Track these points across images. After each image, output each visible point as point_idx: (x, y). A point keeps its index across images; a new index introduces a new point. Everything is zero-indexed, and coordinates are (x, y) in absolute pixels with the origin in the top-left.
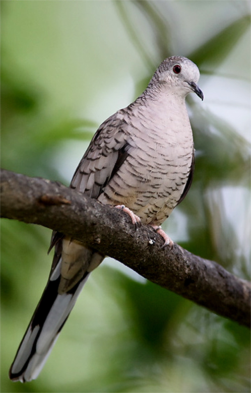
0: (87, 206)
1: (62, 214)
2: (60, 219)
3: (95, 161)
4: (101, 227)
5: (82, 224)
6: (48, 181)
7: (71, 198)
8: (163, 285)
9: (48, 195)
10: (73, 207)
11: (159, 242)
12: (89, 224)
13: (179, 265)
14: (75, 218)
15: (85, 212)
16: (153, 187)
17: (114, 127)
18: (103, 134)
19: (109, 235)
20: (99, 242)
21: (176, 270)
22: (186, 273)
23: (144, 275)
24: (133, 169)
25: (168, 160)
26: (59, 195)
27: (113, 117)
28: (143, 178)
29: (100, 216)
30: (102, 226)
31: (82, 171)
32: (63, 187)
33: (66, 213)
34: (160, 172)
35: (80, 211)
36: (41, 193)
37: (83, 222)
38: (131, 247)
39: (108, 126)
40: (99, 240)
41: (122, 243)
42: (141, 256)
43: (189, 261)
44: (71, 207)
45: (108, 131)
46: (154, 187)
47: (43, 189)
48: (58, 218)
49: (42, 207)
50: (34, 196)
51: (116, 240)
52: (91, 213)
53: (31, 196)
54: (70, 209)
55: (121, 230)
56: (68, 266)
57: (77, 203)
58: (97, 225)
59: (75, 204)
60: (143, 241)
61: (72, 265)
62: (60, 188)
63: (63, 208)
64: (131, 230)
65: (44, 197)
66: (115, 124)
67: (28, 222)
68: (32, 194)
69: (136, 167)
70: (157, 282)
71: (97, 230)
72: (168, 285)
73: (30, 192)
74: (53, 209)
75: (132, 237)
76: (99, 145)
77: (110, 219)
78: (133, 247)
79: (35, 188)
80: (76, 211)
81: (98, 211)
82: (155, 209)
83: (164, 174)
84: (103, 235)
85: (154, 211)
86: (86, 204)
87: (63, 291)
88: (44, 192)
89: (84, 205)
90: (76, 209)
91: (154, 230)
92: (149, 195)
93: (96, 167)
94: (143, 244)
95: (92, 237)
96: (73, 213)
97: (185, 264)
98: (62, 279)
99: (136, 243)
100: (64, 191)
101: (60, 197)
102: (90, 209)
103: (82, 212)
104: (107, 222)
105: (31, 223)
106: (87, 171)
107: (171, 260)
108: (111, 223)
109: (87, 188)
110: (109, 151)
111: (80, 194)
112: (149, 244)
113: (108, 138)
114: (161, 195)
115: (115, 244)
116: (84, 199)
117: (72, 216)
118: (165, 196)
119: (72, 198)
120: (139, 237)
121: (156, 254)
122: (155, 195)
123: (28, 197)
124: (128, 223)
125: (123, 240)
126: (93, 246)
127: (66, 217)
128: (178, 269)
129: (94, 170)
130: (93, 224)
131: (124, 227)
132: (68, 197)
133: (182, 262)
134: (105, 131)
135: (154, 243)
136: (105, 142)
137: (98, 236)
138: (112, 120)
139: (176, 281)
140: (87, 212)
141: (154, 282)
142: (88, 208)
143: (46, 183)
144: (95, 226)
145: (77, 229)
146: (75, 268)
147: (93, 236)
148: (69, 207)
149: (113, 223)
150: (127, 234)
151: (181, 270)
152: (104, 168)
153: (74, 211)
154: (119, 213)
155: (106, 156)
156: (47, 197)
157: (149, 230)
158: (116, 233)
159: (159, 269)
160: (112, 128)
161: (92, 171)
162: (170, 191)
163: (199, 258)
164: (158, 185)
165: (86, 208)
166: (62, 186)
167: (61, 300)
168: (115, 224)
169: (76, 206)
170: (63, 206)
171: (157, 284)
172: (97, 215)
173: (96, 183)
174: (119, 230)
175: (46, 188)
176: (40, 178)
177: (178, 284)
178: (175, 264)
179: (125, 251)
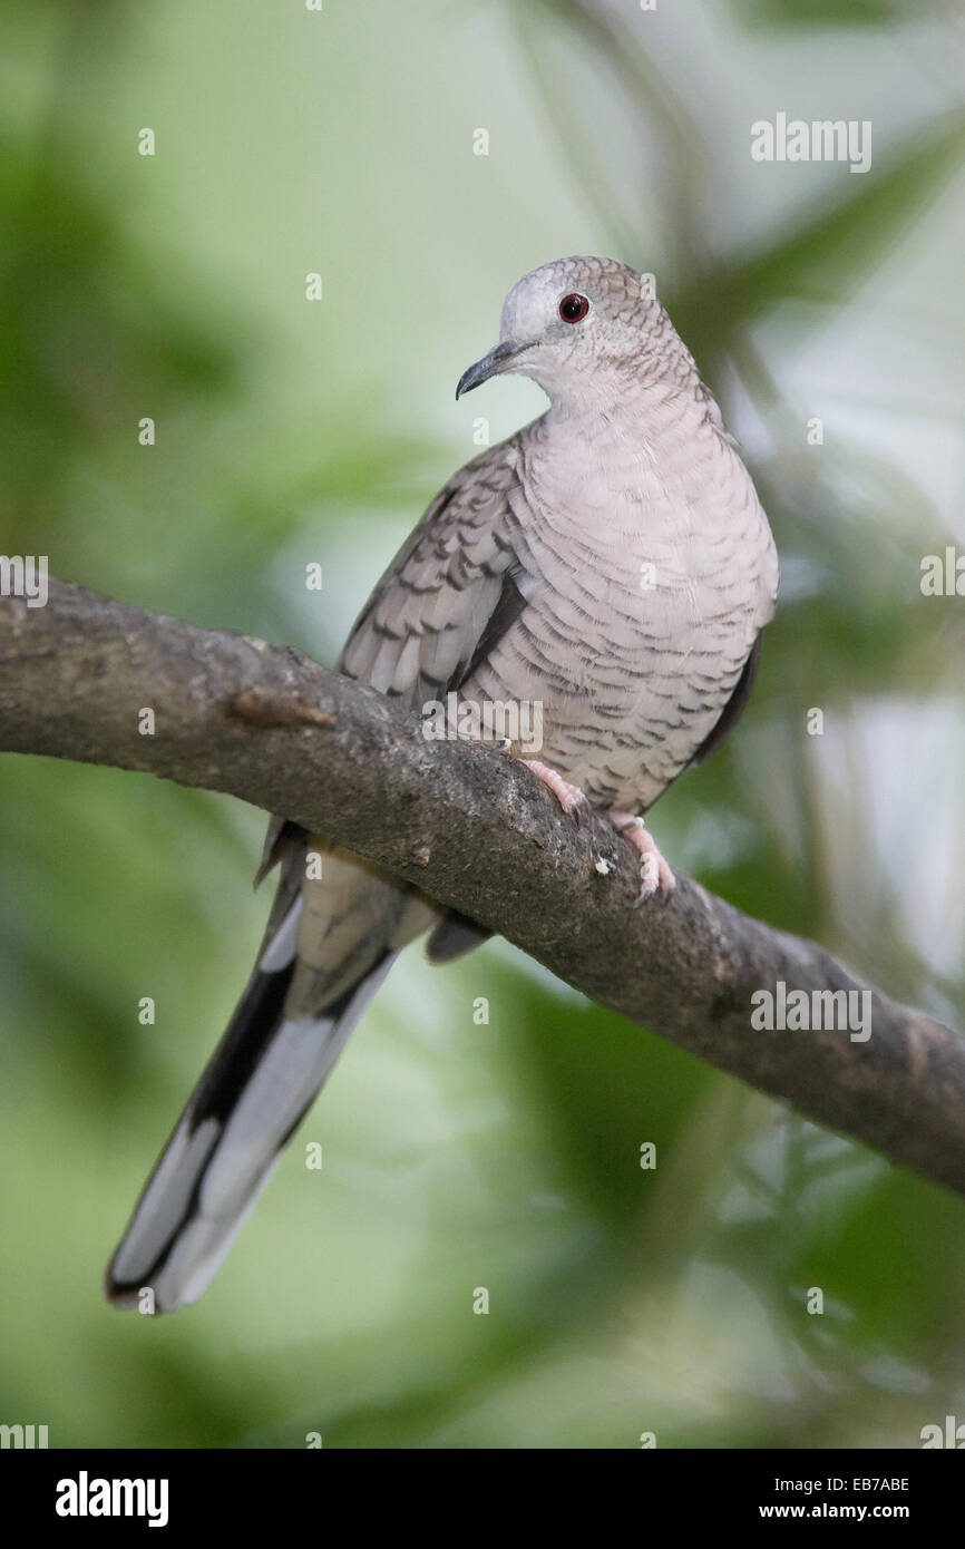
0: (389, 735)
1: (305, 758)
2: (296, 776)
3: (425, 596)
4: (433, 810)
5: (369, 797)
6: (260, 645)
7: (337, 705)
8: (639, 1016)
9: (258, 690)
10: (343, 738)
11: (628, 868)
12: (393, 796)
13: (694, 951)
14: (348, 774)
15: (383, 754)
16: (602, 711)
17: (497, 491)
18: (460, 507)
19: (461, 837)
20: (427, 858)
21: (684, 965)
22: (715, 979)
23: (572, 978)
24: (534, 648)
25: (648, 637)
26: (295, 693)
27: (497, 456)
28: (567, 682)
29: (432, 771)
30: (437, 804)
31: (381, 622)
32: (310, 666)
33: (318, 758)
34: (622, 670)
35: (366, 750)
36: (237, 685)
37: (372, 789)
38: (534, 882)
39: (476, 484)
40: (425, 854)
41: (503, 867)
42: (565, 912)
43: (729, 938)
44: (338, 736)
45: (475, 501)
46: (605, 715)
47: (241, 672)
48: (288, 771)
49: (238, 732)
50: (211, 695)
51: (483, 855)
52: (402, 759)
53: (200, 695)
54: (332, 744)
55: (502, 823)
56: (323, 924)
57: (356, 723)
58: (421, 801)
59: (350, 726)
60: (577, 863)
61: (336, 921)
62: (302, 669)
63: (307, 739)
64: (534, 824)
65: (245, 699)
66: (498, 483)
67: (185, 783)
68: (205, 686)
69: (544, 644)
70: (615, 1003)
71: (421, 820)
72: (656, 1015)
73: (198, 680)
74: (274, 741)
75: (540, 847)
76: (442, 543)
77: (466, 783)
78: (539, 882)
79: (217, 668)
80: (352, 752)
81: (428, 754)
82: (608, 782)
83: (639, 675)
84: (438, 837)
85: (604, 788)
86: (386, 729)
87: (304, 1010)
88: (246, 681)
89: (379, 732)
90: (350, 743)
91: (614, 828)
92: (587, 735)
93: (426, 620)
94: (575, 871)
95: (402, 844)
96: (342, 756)
97: (715, 947)
98: (300, 968)
99: (552, 867)
100: (312, 680)
101: (300, 701)
102: (399, 745)
103: (373, 754)
104: (457, 792)
105: (198, 785)
106: (397, 627)
107: (668, 931)
108: (469, 796)
109: (397, 688)
110: (472, 573)
111: (368, 693)
112: (595, 874)
113: (471, 524)
114: (628, 741)
115: (479, 868)
116: (380, 712)
117: (338, 765)
118: (641, 745)
119: (342, 703)
120: (563, 847)
121: (617, 907)
122: (608, 739)
123: (189, 697)
124: (527, 799)
125: (507, 855)
126: (403, 875)
127: (318, 769)
128: (689, 963)
129: (419, 628)
130: (409, 798)
131: (513, 811)
132: (327, 703)
133: (703, 938)
134: (464, 500)
135: (611, 870)
136: (461, 538)
137: (425, 837)
138: (493, 467)
139: (682, 1004)
140: (389, 756)
141: (606, 1005)
142: (392, 742)
143: (254, 650)
144: (416, 804)
145: (352, 811)
146: (348, 933)
147: (408, 837)
148: (328, 737)
149: (477, 796)
150: (522, 835)
151: (700, 968)
152: (449, 627)
153: (343, 749)
154: (498, 764)
155: (458, 587)
156: (256, 698)
157: (597, 827)
158: (485, 829)
159: (626, 960)
160: (486, 494)
161: (412, 632)
162: (659, 729)
163: (763, 929)
164: (617, 708)
165: (387, 740)
166: (306, 663)
167: (295, 1040)
168: (483, 798)
169: (352, 733)
170: (308, 732)
171: (617, 1009)
172: (421, 768)
173: (424, 677)
174: (494, 821)
175: (254, 667)
176: (235, 634)
177: (686, 1014)
178: (683, 944)
179: (514, 893)
